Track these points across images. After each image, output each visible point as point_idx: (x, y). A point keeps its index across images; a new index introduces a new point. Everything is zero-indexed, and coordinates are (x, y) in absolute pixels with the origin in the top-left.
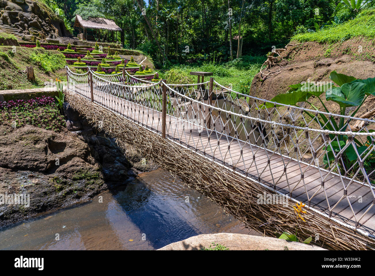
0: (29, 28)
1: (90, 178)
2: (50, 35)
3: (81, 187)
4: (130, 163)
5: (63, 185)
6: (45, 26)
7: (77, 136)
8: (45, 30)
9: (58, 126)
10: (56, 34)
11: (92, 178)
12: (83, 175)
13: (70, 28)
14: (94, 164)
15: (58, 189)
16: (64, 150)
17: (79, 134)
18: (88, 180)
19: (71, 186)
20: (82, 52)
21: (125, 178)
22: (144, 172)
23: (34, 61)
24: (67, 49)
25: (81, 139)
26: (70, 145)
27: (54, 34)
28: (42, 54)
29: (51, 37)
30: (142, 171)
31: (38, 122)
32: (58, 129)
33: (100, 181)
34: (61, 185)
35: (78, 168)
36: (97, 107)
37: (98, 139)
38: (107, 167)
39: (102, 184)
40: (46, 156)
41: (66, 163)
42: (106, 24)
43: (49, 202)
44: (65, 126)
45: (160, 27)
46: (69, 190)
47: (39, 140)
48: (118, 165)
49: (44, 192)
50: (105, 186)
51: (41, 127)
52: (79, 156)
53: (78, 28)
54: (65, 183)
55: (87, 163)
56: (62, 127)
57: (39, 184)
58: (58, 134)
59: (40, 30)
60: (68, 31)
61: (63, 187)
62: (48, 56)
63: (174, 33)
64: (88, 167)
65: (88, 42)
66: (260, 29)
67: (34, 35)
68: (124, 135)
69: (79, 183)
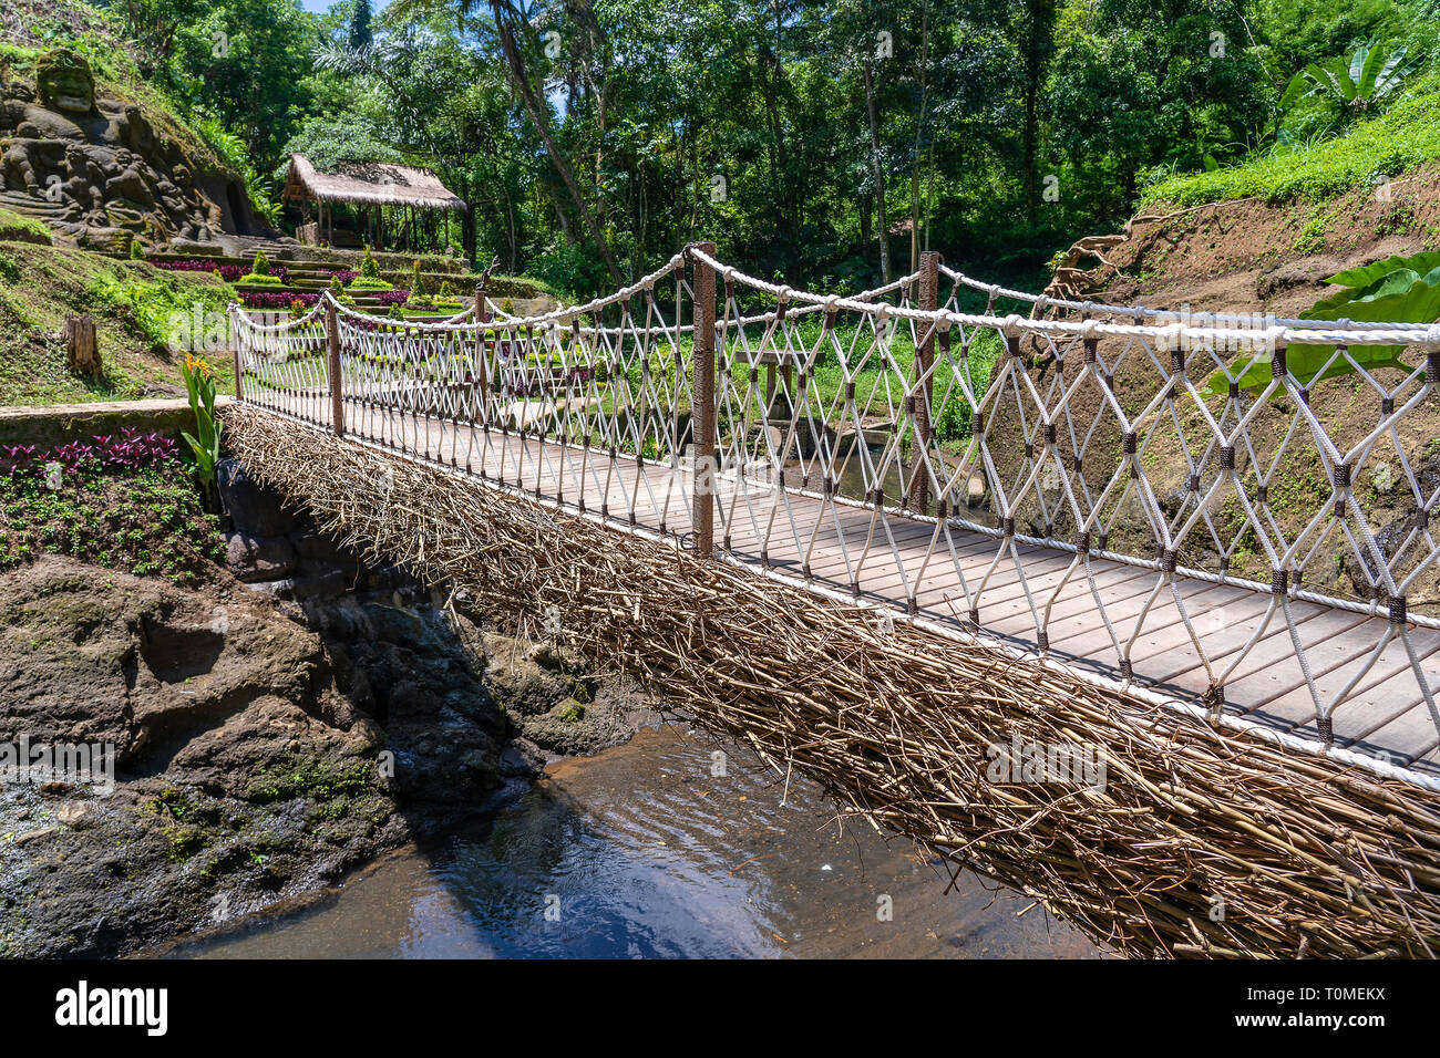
0: (105, 202)
1: (331, 792)
2: (187, 228)
3: (288, 833)
4: (508, 718)
5: (202, 827)
6: (170, 195)
7: (276, 603)
8: (169, 211)
9: (189, 560)
10: (211, 225)
11: (339, 791)
12: (297, 778)
13: (267, 206)
14: (350, 725)
15: (177, 845)
16: (216, 667)
17: (285, 595)
18: (319, 798)
19: (238, 829)
20: (309, 285)
21: (489, 787)
22: (573, 754)
23: (105, 301)
24: (253, 276)
25: (293, 618)
26: (239, 644)
27: (202, 224)
28: (143, 283)
29: (194, 234)
30: (560, 752)
31: (100, 541)
32: (189, 573)
33: (373, 804)
34: (194, 826)
35: (273, 744)
36: (359, 454)
37: (366, 616)
38: (407, 738)
39: (382, 815)
40: (126, 695)
41: (220, 723)
42: (407, 185)
43: (130, 912)
44: (221, 560)
45: (611, 190)
46: (232, 850)
47: (98, 623)
48: (456, 725)
49: (110, 865)
50: (397, 824)
51: (113, 563)
52: (279, 692)
53: (297, 204)
54: (213, 817)
55: (315, 723)
56: (207, 565)
57: (90, 826)
58: (189, 596)
59: (151, 209)
60: (260, 216)
61: (205, 839)
62: (172, 294)
63: (666, 218)
64: (319, 739)
65: (334, 251)
66: (991, 191)
67: (123, 227)
68: (486, 570)
69: (278, 814)
